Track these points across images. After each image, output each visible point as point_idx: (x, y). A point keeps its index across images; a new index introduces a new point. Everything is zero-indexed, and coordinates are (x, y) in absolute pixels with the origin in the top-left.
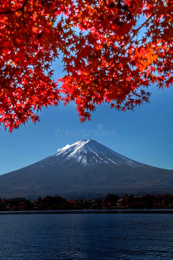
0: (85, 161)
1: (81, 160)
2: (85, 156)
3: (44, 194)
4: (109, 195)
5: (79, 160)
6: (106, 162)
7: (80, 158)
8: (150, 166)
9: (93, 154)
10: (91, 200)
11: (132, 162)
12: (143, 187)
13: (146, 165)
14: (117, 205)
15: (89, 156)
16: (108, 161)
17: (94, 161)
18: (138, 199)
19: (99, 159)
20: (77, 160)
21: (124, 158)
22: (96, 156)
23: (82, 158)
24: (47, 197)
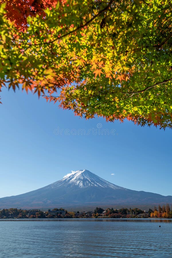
0: (81, 184)
1: (78, 184)
2: (82, 181)
3: (52, 207)
4: (97, 208)
5: (77, 184)
6: (96, 185)
7: (78, 182)
8: (125, 189)
9: (87, 180)
10: (85, 212)
11: (113, 185)
12: (120, 203)
13: (123, 188)
14: (102, 216)
15: (84, 181)
16: (97, 185)
17: (87, 184)
18: (116, 212)
19: (91, 183)
20: (76, 184)
21: (108, 183)
22: (89, 181)
23: (79, 182)
24: (55, 209)
